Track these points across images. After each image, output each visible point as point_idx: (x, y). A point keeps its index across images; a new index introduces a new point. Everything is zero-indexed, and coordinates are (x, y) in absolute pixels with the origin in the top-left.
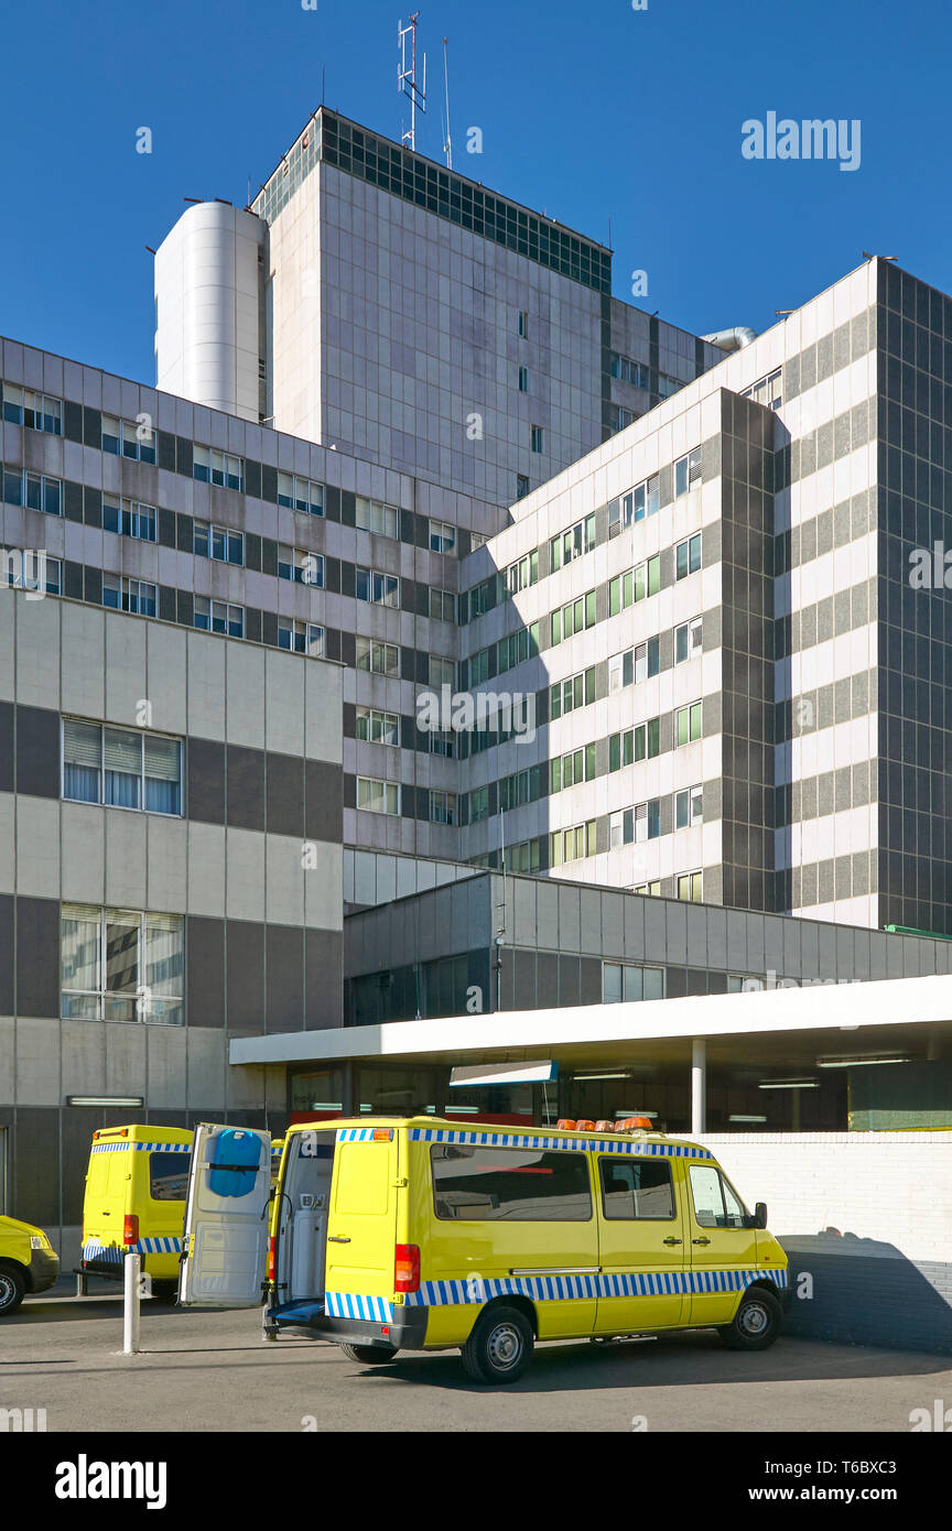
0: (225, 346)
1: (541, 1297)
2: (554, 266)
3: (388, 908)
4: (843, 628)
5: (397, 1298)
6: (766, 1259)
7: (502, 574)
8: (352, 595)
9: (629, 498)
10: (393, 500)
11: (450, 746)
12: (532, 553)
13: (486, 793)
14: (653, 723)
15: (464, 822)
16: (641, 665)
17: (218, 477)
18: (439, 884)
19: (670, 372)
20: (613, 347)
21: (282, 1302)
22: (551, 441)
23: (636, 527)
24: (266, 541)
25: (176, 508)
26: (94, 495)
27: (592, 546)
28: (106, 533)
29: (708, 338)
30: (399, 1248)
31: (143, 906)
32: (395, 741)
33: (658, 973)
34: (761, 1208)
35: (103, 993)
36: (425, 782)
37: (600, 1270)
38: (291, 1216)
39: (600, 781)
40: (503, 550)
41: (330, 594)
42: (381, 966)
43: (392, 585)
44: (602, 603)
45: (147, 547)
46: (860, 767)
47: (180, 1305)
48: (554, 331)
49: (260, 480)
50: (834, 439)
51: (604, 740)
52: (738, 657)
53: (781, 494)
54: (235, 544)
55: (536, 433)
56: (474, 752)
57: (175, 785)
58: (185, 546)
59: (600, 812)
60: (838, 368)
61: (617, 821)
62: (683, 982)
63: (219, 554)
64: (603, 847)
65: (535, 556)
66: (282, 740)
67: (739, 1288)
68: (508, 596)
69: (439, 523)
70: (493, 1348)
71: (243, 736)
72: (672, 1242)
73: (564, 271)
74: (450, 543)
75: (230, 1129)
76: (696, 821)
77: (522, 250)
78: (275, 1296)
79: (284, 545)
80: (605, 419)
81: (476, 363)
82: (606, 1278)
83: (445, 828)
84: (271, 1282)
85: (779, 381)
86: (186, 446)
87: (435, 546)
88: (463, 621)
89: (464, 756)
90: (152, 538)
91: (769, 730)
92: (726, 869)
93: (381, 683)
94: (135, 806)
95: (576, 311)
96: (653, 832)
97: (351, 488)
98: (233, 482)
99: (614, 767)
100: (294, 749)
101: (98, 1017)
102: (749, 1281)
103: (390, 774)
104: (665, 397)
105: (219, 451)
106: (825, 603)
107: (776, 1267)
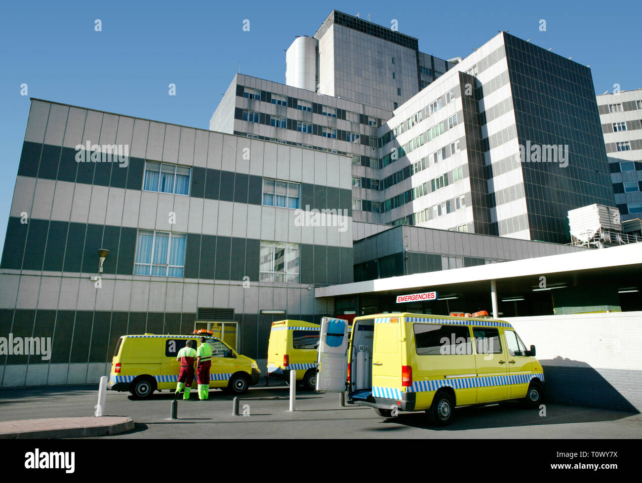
0: (306, 73)
1: (457, 388)
2: (401, 44)
3: (365, 240)
4: (506, 141)
5: (404, 389)
6: (536, 369)
7: (392, 131)
8: (345, 140)
9: (432, 105)
10: (357, 111)
11: (377, 186)
12: (401, 124)
13: (390, 202)
14: (446, 175)
15: (383, 212)
16: (440, 156)
17: (305, 108)
18: (379, 232)
19: (439, 71)
20: (420, 65)
21: (353, 391)
22: (403, 92)
23: (435, 114)
24: (319, 126)
25: (292, 118)
26: (268, 116)
27: (421, 120)
28: (271, 127)
29: (449, 61)
30: (403, 367)
31: (287, 241)
32: (359, 186)
33: (461, 259)
34: (533, 348)
35: (273, 272)
36: (370, 199)
37: (477, 375)
38: (356, 354)
39: (429, 195)
40: (392, 124)
41: (338, 141)
42: (363, 260)
43: (358, 137)
44: (425, 138)
45: (283, 130)
46: (517, 186)
47: (316, 392)
48: (403, 62)
49: (317, 108)
50: (496, 83)
51: (429, 181)
52: (472, 151)
53: (481, 100)
54: (310, 128)
55: (399, 90)
56: (385, 188)
57: (297, 199)
58: (295, 129)
59: (429, 206)
60: (494, 63)
61: (436, 208)
62: (470, 262)
63: (305, 131)
64: (431, 218)
65: (403, 125)
66: (332, 183)
67: (527, 382)
68: (394, 138)
69: (371, 117)
70: (440, 410)
71: (320, 182)
72: (502, 363)
73: (404, 45)
74: (375, 123)
75: (333, 319)
76: (462, 207)
77: (392, 41)
78: (350, 388)
79: (324, 127)
80: (420, 84)
81: (380, 72)
82: (479, 379)
83: (377, 214)
84: (349, 382)
85: (476, 68)
86: (295, 100)
87: (371, 124)
88: (380, 146)
89: (382, 189)
90: (285, 127)
91: (485, 175)
92: (475, 223)
93: (355, 167)
94: (285, 206)
95: (409, 56)
96: (448, 211)
97: (344, 109)
98: (309, 109)
99: (433, 190)
100: (336, 185)
101: (271, 280)
102: (531, 379)
103: (358, 197)
104: (437, 78)
105: (305, 101)
106: (499, 133)
107: (539, 373)
